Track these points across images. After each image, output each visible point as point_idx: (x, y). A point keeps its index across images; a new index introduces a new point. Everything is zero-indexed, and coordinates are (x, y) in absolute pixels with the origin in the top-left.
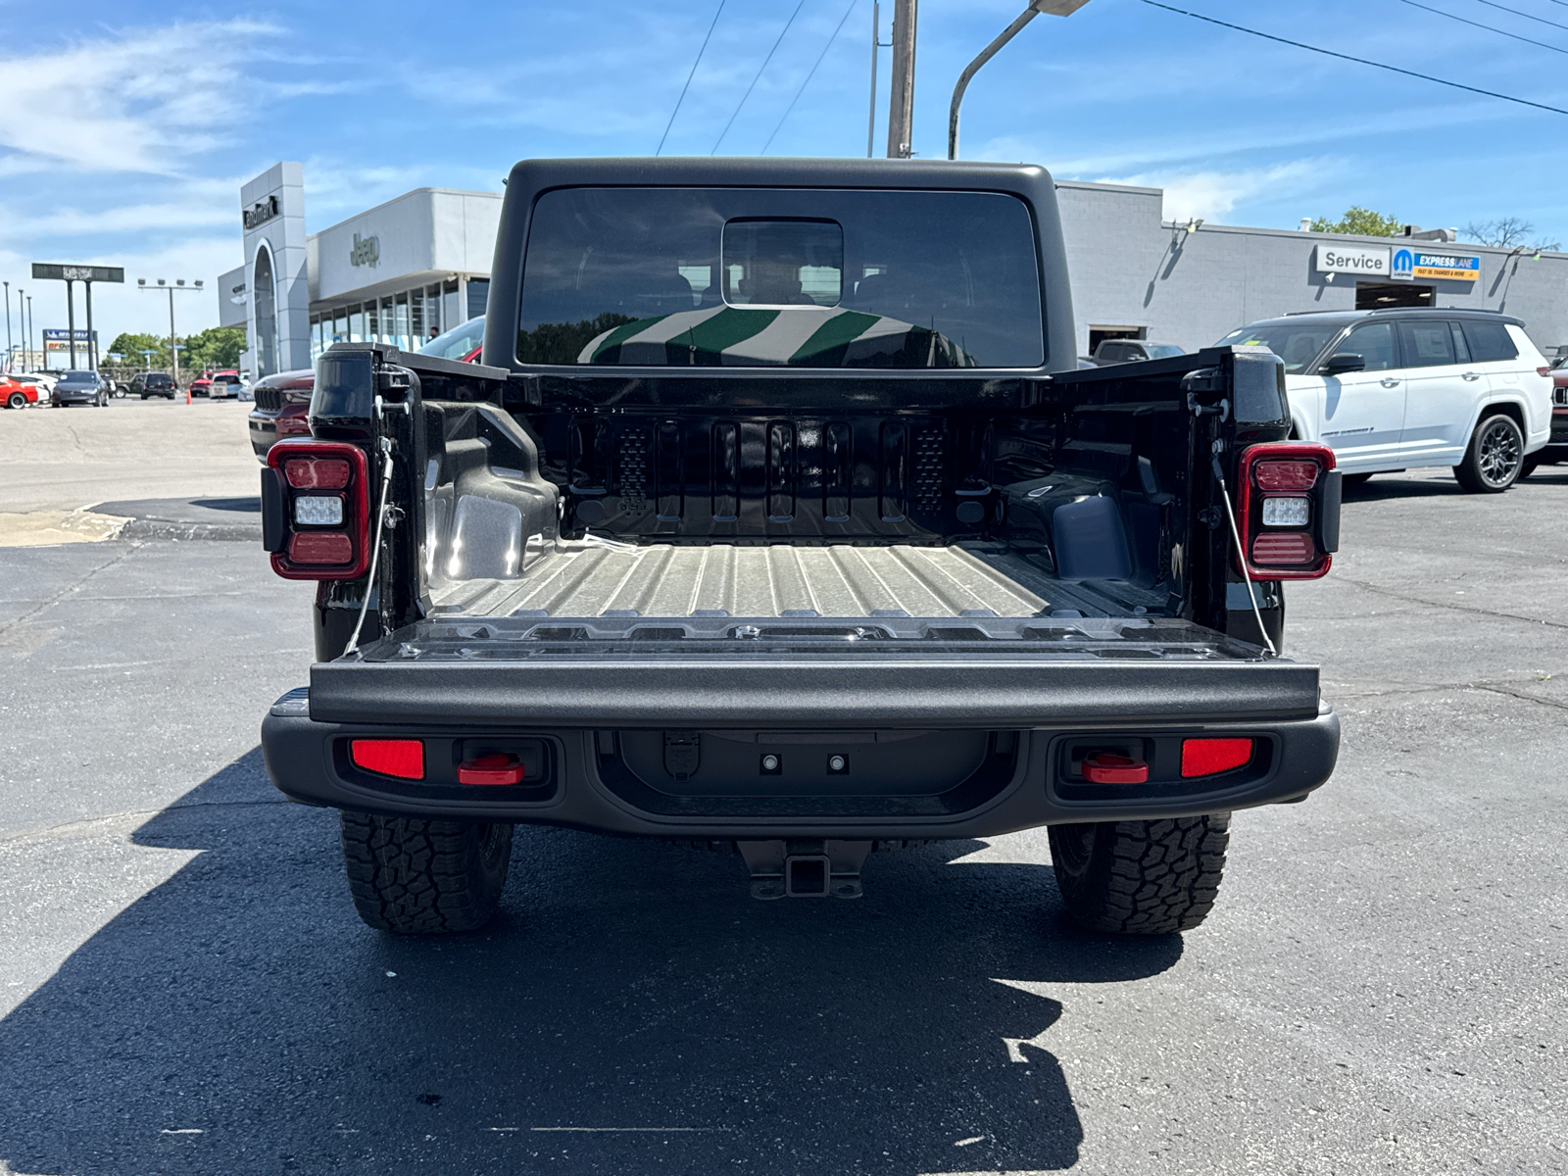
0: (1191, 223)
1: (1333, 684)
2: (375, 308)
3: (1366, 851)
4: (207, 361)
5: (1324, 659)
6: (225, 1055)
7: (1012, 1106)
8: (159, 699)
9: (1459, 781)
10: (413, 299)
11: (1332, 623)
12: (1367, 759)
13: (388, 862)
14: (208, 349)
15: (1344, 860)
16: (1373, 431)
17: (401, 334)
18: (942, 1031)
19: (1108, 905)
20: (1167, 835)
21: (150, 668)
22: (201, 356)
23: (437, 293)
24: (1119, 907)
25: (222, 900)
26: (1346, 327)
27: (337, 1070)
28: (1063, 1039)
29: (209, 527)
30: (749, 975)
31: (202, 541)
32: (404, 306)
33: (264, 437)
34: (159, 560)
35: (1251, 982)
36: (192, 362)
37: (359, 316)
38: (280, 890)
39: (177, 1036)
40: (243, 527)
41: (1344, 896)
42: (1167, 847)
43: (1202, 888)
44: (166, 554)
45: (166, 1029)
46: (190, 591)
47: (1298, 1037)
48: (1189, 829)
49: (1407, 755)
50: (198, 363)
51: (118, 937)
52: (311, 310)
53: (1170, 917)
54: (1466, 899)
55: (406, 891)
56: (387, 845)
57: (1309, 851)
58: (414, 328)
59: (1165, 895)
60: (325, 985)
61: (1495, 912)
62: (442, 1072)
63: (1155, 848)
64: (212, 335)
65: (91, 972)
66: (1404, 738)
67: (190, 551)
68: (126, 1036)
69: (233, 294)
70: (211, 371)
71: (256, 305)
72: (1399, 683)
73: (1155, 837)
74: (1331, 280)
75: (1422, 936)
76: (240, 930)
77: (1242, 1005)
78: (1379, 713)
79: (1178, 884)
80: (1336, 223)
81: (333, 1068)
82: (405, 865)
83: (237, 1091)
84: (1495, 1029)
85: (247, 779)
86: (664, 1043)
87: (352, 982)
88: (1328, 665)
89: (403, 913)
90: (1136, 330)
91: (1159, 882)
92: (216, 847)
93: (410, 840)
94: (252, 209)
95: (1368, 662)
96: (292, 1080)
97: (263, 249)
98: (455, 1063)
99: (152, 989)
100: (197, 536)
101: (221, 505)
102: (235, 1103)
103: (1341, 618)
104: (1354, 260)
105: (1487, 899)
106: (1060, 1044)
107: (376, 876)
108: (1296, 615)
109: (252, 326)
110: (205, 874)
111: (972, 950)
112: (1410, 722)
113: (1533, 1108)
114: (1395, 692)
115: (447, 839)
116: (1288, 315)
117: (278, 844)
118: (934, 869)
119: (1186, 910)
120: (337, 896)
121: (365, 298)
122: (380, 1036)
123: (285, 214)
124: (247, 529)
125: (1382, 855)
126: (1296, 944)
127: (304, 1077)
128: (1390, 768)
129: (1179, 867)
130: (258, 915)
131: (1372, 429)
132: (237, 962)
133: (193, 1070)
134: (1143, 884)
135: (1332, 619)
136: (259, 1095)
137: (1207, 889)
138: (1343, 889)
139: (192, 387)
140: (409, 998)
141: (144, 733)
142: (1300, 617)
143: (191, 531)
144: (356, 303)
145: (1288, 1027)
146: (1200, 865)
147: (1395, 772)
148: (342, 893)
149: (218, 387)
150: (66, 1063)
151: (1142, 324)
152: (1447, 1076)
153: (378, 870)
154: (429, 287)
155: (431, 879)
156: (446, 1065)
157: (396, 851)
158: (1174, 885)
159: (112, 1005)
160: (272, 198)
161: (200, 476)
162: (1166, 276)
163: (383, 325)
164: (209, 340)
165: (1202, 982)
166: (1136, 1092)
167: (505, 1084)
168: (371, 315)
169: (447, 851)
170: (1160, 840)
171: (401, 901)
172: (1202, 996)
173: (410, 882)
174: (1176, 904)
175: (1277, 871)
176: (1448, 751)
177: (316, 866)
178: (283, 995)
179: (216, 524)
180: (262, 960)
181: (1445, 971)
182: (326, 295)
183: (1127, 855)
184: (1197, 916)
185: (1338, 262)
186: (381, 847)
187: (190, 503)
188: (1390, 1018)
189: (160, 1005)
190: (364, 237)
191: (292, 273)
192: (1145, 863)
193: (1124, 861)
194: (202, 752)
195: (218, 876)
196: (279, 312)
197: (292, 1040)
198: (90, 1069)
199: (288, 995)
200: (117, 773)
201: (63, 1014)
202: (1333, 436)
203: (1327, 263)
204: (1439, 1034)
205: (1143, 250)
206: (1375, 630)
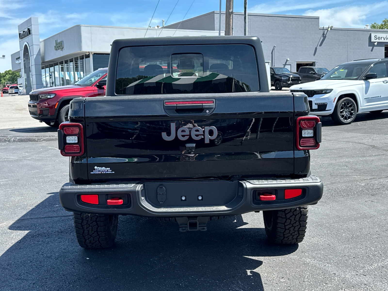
0: (329, 27)
1: (356, 177)
2: (63, 64)
3: (354, 222)
4: (6, 81)
5: (355, 169)
6: (47, 278)
7: (248, 284)
8: (12, 190)
9: (386, 203)
10: (75, 60)
11: (360, 158)
12: (361, 198)
13: (86, 229)
14: (7, 77)
15: (347, 225)
16: (381, 97)
17: (71, 71)
18: (232, 268)
19: (277, 236)
20: (291, 216)
21: (8, 181)
22: (4, 80)
23: (83, 58)
24: (280, 236)
25: (40, 242)
26: (372, 64)
27: (77, 280)
28: (263, 269)
29: (18, 138)
30: (182, 256)
31: (16, 142)
32: (72, 63)
33: (34, 110)
34: (4, 149)
35: (315, 255)
36: (1, 82)
37: (58, 66)
38: (56, 239)
39: (34, 274)
40: (28, 137)
41: (345, 234)
42: (291, 220)
43: (301, 231)
44: (5, 147)
45: (31, 273)
46: (15, 158)
47: (325, 267)
48: (297, 215)
49: (373, 196)
50: (3, 82)
51: (14, 252)
52: (42, 65)
53: (294, 239)
54: (379, 234)
55: (91, 237)
56: (86, 224)
57: (338, 223)
58: (76, 69)
59: (291, 233)
60: (71, 261)
61: (386, 237)
62: (103, 280)
63: (288, 220)
64: (8, 72)
65: (9, 261)
66: (373, 191)
67: (13, 146)
68: (21, 275)
69: (16, 60)
70: (8, 85)
71: (24, 64)
72: (376, 176)
73: (288, 217)
74: (376, 45)
75: (364, 243)
76: (46, 250)
77: (311, 261)
78: (367, 184)
79: (295, 229)
80: (380, 24)
81: (75, 280)
82: (91, 229)
83: (52, 286)
84: (378, 265)
85: (41, 211)
86: (159, 272)
87: (78, 261)
88: (356, 171)
89: (90, 243)
90: (312, 63)
91: (290, 229)
92: (36, 229)
93: (92, 223)
94: (22, 32)
95: (368, 170)
96: (65, 283)
97: (26, 45)
98: (106, 278)
99: (26, 264)
100: (14, 141)
101: (20, 131)
102: (52, 288)
103: (363, 157)
104: (383, 38)
105: (385, 234)
106: (262, 271)
107: (83, 233)
108: (350, 156)
109: (23, 70)
110: (34, 236)
111: (241, 249)
112: (376, 187)
113: (382, 282)
114: (374, 178)
115: (102, 222)
116: (354, 61)
117: (53, 228)
118: (233, 230)
119: (297, 237)
120: (71, 240)
121: (59, 61)
122: (86, 273)
123: (33, 34)
124: (29, 138)
125: (358, 223)
126: (329, 246)
127: (68, 282)
128: (367, 200)
129: (295, 225)
130: (51, 245)
131: (380, 96)
132: (47, 257)
133: (40, 282)
134: (286, 230)
135: (361, 157)
136: (58, 287)
137: (303, 231)
138: (345, 232)
139: (2, 90)
140: (93, 264)
141: (10, 199)
142: (351, 157)
143: (12, 139)
144: (57, 62)
145: (322, 265)
146: (300, 224)
147: (368, 201)
148: (72, 240)
149: (11, 90)
150: (7, 281)
151: (314, 61)
152: (362, 276)
153: (84, 231)
154: (80, 57)
155: (97, 233)
156: (104, 279)
157: (88, 226)
158: (294, 230)
159: (16, 268)
160: (28, 29)
161: (11, 121)
162: (321, 45)
163: (65, 69)
164: (7, 74)
165: (302, 255)
166: (280, 280)
167: (119, 282)
168: (61, 66)
169: (102, 225)
170: (289, 218)
171: (90, 239)
172: (301, 259)
173: (92, 234)
174: (295, 235)
175: (328, 228)
176: (385, 195)
177: (64, 233)
178: (60, 264)
179: (20, 137)
180: (53, 256)
181: (368, 252)
182: (47, 60)
183: (280, 222)
184: (301, 238)
185: (378, 38)
186: (85, 225)
187: (10, 130)
188: (350, 263)
189: (29, 268)
190: (59, 41)
191: (36, 53)
192: (286, 224)
193: (280, 224)
194: (28, 204)
195: (38, 236)
196: (31, 66)
197: (64, 274)
198: (13, 282)
199: (62, 264)
200: (4, 211)
201: (3, 270)
202: (368, 99)
203: (375, 39)
204: (362, 266)
205: (313, 37)
206: (373, 160)
